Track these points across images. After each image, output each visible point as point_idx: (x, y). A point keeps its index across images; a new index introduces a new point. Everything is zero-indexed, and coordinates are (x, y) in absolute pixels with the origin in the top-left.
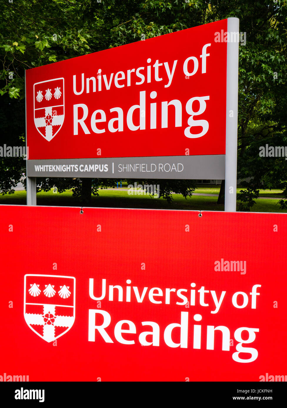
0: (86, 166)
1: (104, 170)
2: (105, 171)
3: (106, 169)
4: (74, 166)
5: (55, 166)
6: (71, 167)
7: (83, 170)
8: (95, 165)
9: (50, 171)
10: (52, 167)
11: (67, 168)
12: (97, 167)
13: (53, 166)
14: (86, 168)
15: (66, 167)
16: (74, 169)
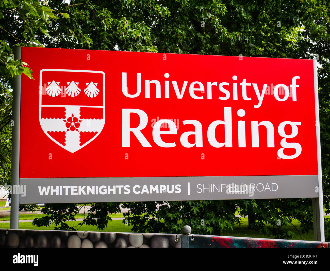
0: (145, 186)
1: (174, 191)
2: (176, 192)
3: (178, 190)
4: (122, 186)
5: (84, 187)
6: (117, 189)
7: (139, 192)
8: (160, 185)
9: (73, 193)
10: (78, 189)
11: (110, 190)
12: (163, 188)
13: (80, 187)
14: (145, 189)
15: (107, 188)
16: (123, 190)
